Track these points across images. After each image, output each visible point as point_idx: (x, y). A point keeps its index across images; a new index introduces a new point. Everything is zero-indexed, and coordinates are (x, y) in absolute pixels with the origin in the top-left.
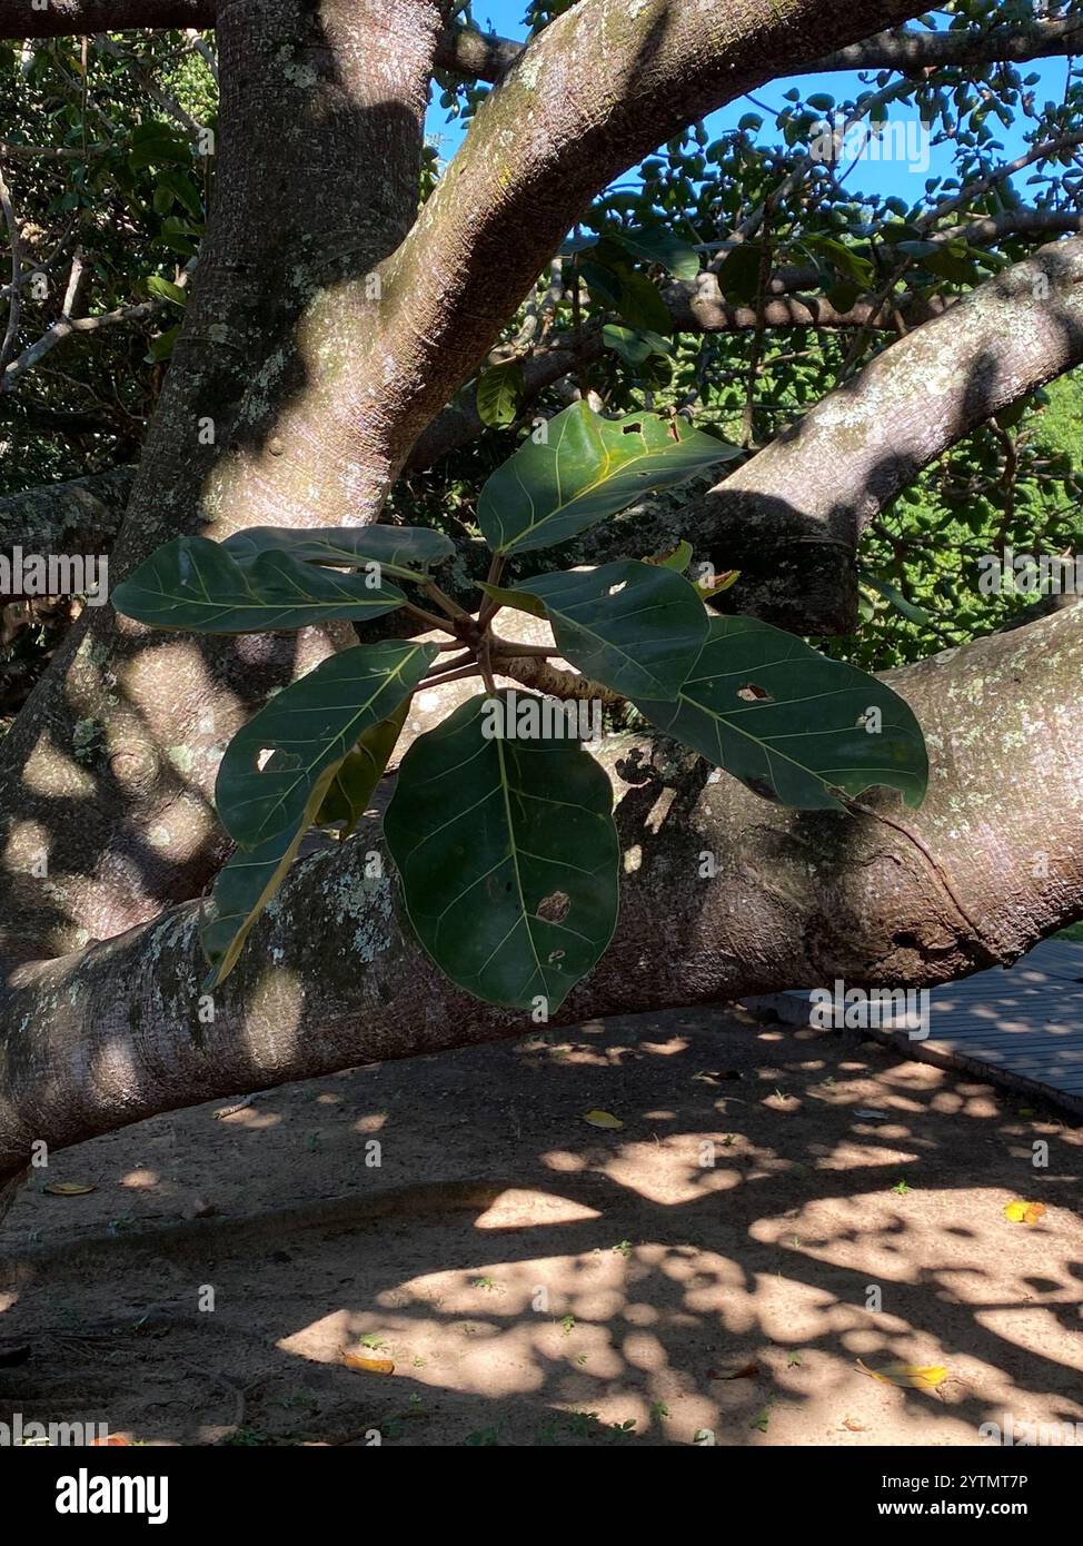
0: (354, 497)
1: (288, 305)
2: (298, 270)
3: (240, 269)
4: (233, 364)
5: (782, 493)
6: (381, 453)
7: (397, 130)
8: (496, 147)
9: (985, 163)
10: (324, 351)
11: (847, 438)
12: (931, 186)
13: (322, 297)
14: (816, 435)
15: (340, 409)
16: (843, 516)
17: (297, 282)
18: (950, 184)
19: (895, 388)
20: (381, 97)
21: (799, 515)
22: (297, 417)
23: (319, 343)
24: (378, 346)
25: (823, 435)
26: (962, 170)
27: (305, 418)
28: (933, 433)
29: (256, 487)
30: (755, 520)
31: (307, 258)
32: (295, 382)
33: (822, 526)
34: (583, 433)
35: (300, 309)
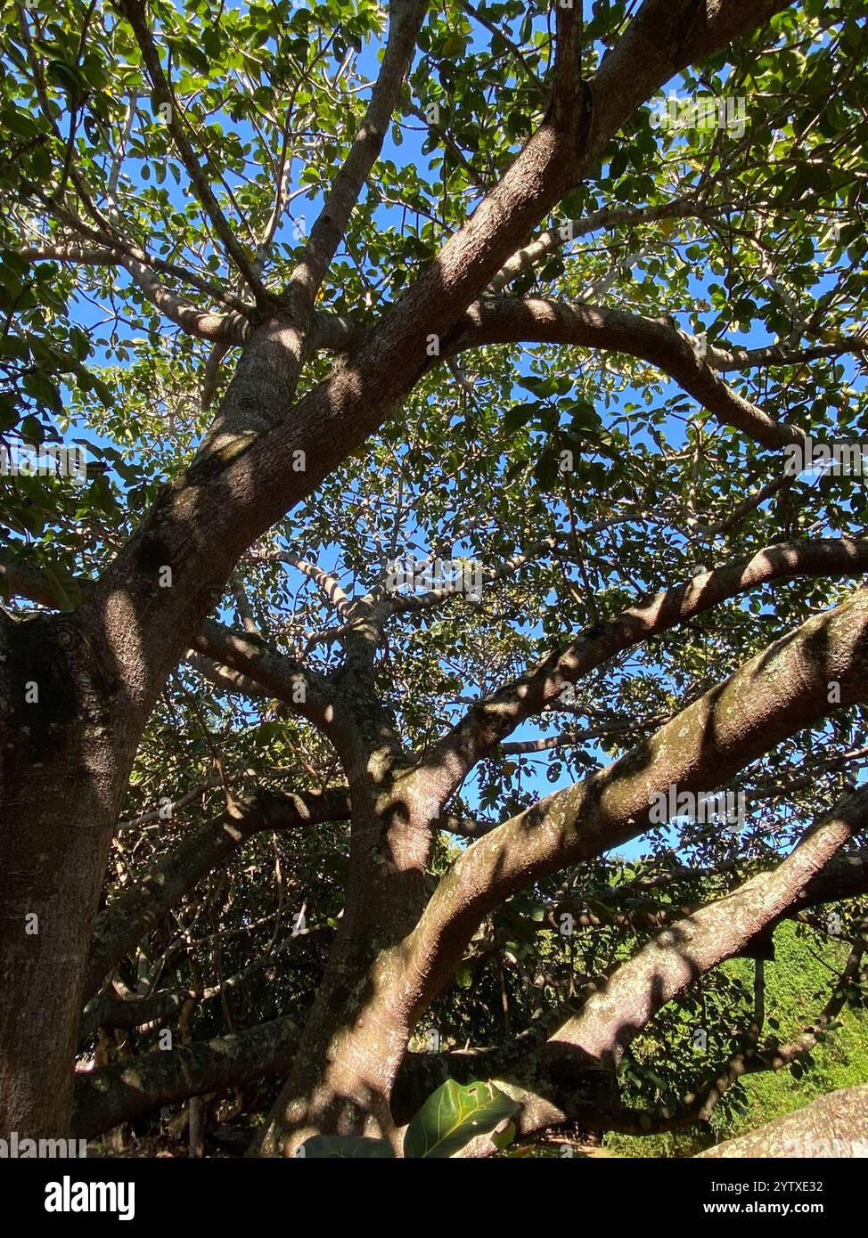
0: (393, 1047)
1: (369, 956)
2: (374, 941)
3: (352, 940)
4: (345, 983)
5: (580, 1043)
6: (405, 1025)
7: (415, 880)
8: (447, 897)
9: (663, 847)
10: (382, 978)
11: (605, 1015)
12: (643, 857)
13: (383, 953)
14: (591, 1013)
15: (387, 1005)
16: (607, 1054)
17: (373, 946)
18: (650, 857)
19: (623, 991)
20: (409, 866)
21: (588, 1054)
22: (370, 1009)
23: (380, 973)
24: (403, 976)
25: (594, 1013)
26: (654, 850)
27: (373, 1009)
28: (641, 1013)
29: (351, 1043)
30: (569, 1057)
31: (378, 936)
32: (369, 994)
33: (599, 1061)
34: (451, 1097)
35: (374, 958)
